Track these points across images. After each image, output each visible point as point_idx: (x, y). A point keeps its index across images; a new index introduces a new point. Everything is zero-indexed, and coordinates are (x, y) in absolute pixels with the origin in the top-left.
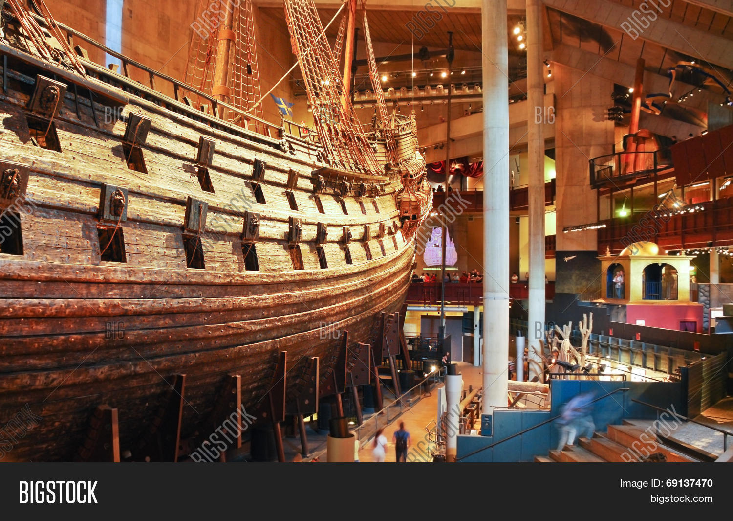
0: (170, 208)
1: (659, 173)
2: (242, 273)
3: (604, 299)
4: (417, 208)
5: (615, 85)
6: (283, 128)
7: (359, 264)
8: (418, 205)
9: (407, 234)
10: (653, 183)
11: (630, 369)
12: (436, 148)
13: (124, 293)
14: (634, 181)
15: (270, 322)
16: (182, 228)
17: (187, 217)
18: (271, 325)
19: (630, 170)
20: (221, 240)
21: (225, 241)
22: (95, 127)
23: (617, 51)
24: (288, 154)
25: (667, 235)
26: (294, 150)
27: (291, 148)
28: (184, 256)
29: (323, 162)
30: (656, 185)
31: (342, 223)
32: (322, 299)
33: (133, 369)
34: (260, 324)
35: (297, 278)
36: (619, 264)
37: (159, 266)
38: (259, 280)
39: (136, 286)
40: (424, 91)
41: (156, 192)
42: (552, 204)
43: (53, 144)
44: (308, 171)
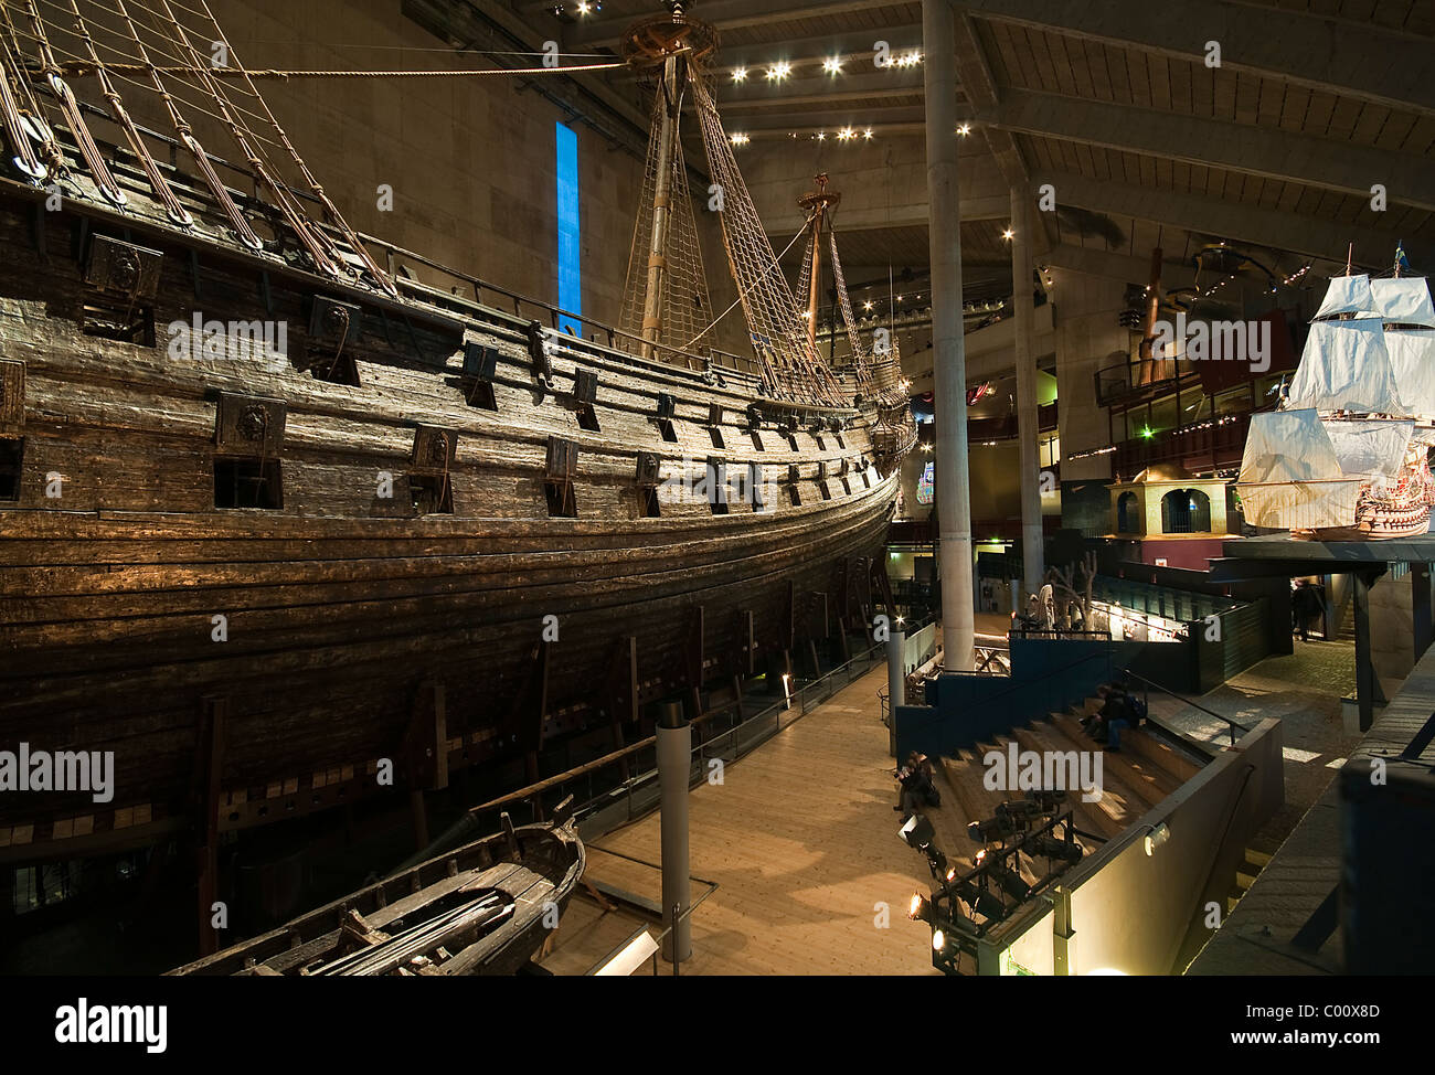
0: (528, 449)
1: (1181, 382)
2: (635, 521)
3: (1115, 534)
4: (893, 443)
5: (1129, 285)
6: (709, 359)
7: (807, 505)
8: (895, 439)
9: (883, 469)
10: (1175, 395)
11: (1146, 618)
12: (924, 376)
13: (450, 550)
14: (1151, 395)
15: (676, 575)
16: (543, 472)
17: (548, 459)
18: (678, 578)
19: (1147, 380)
20: (605, 484)
21: (611, 486)
22: (418, 359)
23: (1128, 244)
24: (715, 387)
25: (1195, 455)
26: (724, 383)
27: (721, 380)
28: (544, 504)
29: (767, 395)
30: (1178, 396)
31: (789, 461)
32: (754, 546)
33: (467, 637)
34: (661, 577)
35: (717, 524)
36: (1131, 493)
37: (505, 516)
38: (659, 527)
39: (468, 541)
40: (910, 315)
41: (506, 431)
42: (1055, 429)
43: (351, 378)
44: (744, 405)
